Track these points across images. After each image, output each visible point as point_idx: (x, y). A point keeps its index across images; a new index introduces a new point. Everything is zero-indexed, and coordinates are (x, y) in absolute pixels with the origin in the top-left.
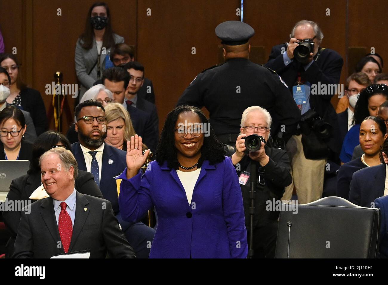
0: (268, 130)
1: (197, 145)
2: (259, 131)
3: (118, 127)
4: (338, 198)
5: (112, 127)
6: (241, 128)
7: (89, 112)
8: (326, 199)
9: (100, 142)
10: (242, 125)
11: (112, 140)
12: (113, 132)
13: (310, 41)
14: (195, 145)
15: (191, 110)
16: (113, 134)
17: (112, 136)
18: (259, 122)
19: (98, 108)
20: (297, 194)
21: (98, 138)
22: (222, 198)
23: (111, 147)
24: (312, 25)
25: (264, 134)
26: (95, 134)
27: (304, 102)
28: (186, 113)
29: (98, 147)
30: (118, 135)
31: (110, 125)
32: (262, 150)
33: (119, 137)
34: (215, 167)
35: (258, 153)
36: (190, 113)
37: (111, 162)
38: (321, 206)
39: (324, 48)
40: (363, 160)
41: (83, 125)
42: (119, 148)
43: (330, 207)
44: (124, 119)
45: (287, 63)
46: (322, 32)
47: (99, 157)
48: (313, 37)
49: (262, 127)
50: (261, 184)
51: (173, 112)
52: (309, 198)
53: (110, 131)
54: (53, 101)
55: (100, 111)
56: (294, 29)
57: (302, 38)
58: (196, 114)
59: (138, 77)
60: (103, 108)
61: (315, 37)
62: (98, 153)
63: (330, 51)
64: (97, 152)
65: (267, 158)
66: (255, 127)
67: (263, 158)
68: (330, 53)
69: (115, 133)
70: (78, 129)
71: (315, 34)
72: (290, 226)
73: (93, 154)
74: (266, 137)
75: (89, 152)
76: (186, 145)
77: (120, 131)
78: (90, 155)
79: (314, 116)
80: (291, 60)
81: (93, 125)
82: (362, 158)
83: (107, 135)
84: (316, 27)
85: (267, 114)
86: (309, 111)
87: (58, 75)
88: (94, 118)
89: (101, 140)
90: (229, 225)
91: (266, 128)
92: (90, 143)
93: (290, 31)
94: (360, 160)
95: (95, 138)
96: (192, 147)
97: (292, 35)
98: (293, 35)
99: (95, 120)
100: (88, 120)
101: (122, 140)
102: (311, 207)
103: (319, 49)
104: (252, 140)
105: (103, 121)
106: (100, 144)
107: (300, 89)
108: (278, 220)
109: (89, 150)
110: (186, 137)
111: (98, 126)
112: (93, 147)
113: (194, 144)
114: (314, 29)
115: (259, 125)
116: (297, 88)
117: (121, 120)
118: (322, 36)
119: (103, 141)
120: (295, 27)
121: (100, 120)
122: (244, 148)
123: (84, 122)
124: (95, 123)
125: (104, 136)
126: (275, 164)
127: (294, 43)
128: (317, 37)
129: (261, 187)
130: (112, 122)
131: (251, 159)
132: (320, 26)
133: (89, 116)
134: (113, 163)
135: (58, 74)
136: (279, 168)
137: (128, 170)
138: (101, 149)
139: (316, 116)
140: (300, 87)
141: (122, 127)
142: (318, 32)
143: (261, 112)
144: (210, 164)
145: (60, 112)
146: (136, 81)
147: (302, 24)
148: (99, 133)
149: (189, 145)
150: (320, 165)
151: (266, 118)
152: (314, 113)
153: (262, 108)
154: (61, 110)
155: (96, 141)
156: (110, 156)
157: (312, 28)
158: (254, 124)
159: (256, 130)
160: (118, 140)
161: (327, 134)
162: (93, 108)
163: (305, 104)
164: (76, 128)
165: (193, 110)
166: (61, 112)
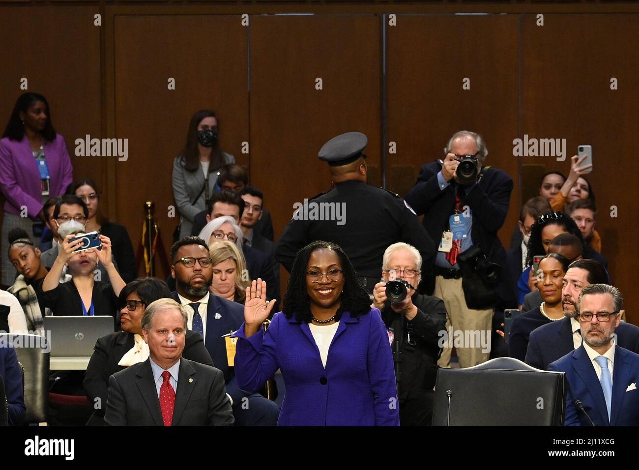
0: (418, 273)
1: (335, 292)
2: (406, 275)
3: (228, 271)
4: (512, 360)
5: (220, 271)
6: (383, 272)
7: (189, 252)
8: (496, 361)
9: (204, 290)
10: (384, 268)
11: (220, 288)
12: (221, 277)
13: (472, 157)
14: (332, 292)
15: (327, 247)
16: (222, 280)
17: (220, 282)
18: (406, 263)
19: (201, 246)
20: (458, 355)
21: (201, 286)
22: (367, 362)
23: (218, 298)
24: (475, 137)
25: (413, 279)
26: (197, 280)
27: (465, 236)
28: (321, 251)
29: (202, 297)
30: (228, 281)
31: (218, 267)
32: (408, 300)
33: (229, 284)
34: (358, 319)
35: (403, 304)
36: (325, 250)
37: (218, 316)
38: (489, 370)
39: (489, 167)
40: (543, 310)
41: (181, 269)
42: (228, 299)
43: (502, 371)
44: (235, 260)
45: (443, 187)
46: (486, 147)
47: (203, 310)
48: (475, 152)
49: (409, 270)
50: (411, 344)
51: (304, 251)
52: (474, 360)
53: (216, 277)
54: (143, 240)
55: (203, 251)
56: (451, 142)
57: (461, 153)
58: (333, 252)
59: (255, 205)
60: (206, 247)
61: (478, 153)
62: (201, 305)
63: (496, 170)
64: (200, 303)
65: (415, 308)
66: (401, 271)
67: (409, 309)
68: (496, 174)
69: (224, 278)
70: (175, 274)
71: (478, 150)
72: (449, 396)
73: (195, 307)
74: (415, 282)
75: (189, 304)
76: (320, 292)
77: (230, 276)
78: (191, 307)
79: (478, 255)
80: (448, 182)
81: (195, 269)
82: (542, 307)
83: (213, 281)
84: (479, 140)
85: (415, 252)
86: (471, 248)
87: (149, 206)
88: (195, 259)
89: (205, 288)
90: (376, 396)
91: (415, 271)
92: (191, 292)
93: (445, 144)
94: (539, 310)
95: (197, 285)
96: (329, 294)
97: (447, 150)
98: (449, 149)
99: (197, 263)
100: (188, 263)
101: (233, 288)
102: (476, 371)
103: (483, 168)
104: (395, 288)
105: (207, 263)
106: (204, 293)
107: (459, 220)
108: (434, 389)
109: (190, 302)
110: (320, 282)
111: (200, 270)
112: (195, 297)
113: (330, 291)
114: (476, 143)
115: (405, 267)
116: (455, 217)
117: (232, 261)
118: (486, 153)
119: (208, 290)
120: (452, 139)
121: (204, 262)
122: (385, 298)
123: (182, 266)
124: (197, 266)
125: (208, 283)
126: (425, 317)
127: (451, 160)
128: (480, 153)
129: (411, 348)
130: (219, 264)
131: (395, 312)
132: (484, 139)
133: (189, 258)
134: (221, 318)
135: (149, 204)
136: (430, 321)
137: (246, 325)
138: (205, 300)
139: (479, 255)
140: (458, 217)
141: (234, 269)
142: (482, 147)
143: (408, 250)
144: (351, 317)
145: (152, 253)
146: (253, 210)
147: (462, 136)
148: (202, 278)
149: (324, 292)
150: (487, 317)
151: (415, 257)
152: (477, 250)
153: (409, 245)
154: (153, 250)
155: (199, 289)
156: (217, 308)
157: (473, 140)
158: (399, 266)
159: (402, 275)
160: (228, 287)
161: (495, 277)
162: (194, 246)
163: (466, 239)
164: (173, 274)
165: (330, 247)
166: (154, 253)
